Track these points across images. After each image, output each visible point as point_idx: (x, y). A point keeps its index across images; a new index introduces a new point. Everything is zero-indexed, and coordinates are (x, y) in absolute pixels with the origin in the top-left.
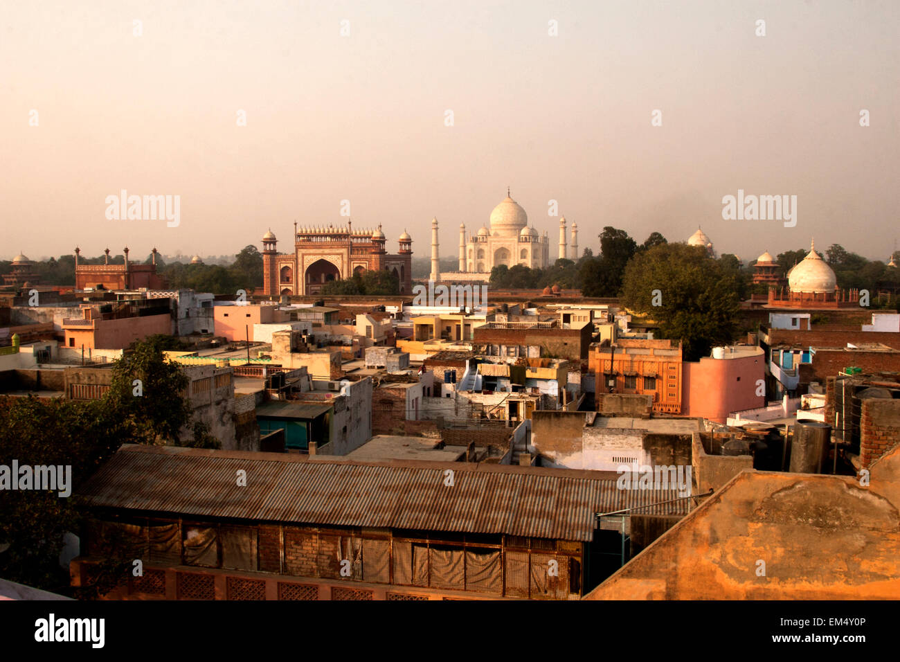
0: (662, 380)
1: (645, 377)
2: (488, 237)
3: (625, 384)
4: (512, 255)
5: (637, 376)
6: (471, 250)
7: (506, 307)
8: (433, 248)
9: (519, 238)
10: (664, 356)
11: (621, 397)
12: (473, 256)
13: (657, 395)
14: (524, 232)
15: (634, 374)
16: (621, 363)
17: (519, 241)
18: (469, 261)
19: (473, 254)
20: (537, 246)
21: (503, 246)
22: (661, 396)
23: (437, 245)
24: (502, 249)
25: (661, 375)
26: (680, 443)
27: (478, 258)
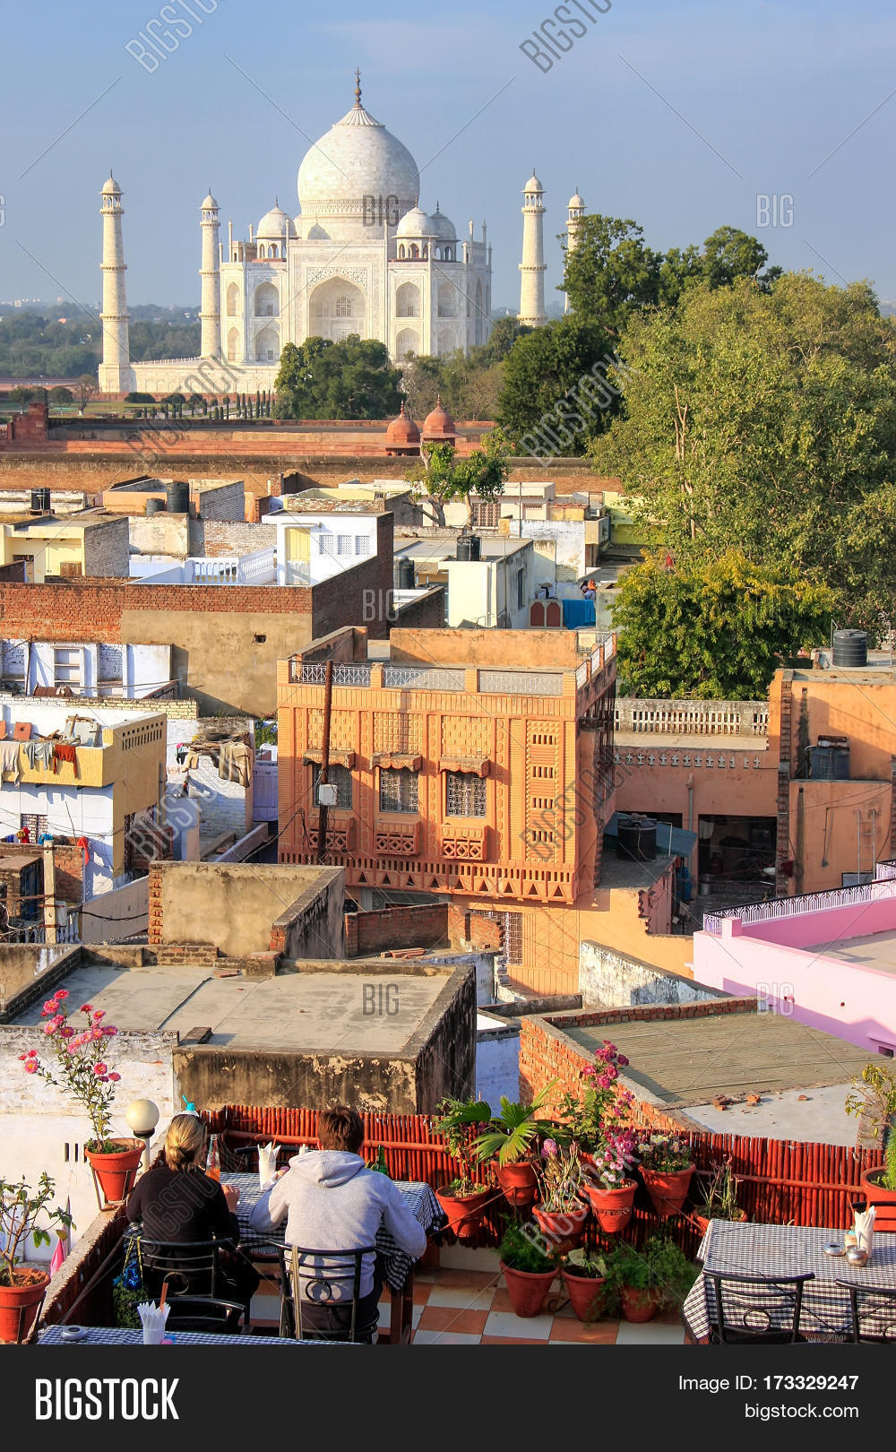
0: (509, 784)
1: (448, 772)
2: (290, 243)
3: (382, 795)
4: (369, 305)
5: (422, 766)
6: (233, 287)
7: (183, 491)
8: (109, 279)
9: (391, 247)
10: (515, 696)
11: (225, 875)
12: (240, 310)
13: (491, 835)
14: (411, 224)
15: (408, 762)
16: (367, 723)
17: (391, 257)
18: (227, 323)
19: (240, 298)
20: (449, 272)
21: (340, 274)
22: (504, 843)
23: (120, 269)
24: (337, 283)
25: (504, 765)
26: (318, 1088)
27: (258, 314)
